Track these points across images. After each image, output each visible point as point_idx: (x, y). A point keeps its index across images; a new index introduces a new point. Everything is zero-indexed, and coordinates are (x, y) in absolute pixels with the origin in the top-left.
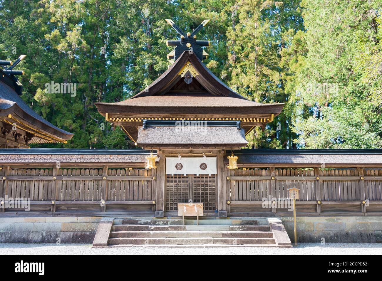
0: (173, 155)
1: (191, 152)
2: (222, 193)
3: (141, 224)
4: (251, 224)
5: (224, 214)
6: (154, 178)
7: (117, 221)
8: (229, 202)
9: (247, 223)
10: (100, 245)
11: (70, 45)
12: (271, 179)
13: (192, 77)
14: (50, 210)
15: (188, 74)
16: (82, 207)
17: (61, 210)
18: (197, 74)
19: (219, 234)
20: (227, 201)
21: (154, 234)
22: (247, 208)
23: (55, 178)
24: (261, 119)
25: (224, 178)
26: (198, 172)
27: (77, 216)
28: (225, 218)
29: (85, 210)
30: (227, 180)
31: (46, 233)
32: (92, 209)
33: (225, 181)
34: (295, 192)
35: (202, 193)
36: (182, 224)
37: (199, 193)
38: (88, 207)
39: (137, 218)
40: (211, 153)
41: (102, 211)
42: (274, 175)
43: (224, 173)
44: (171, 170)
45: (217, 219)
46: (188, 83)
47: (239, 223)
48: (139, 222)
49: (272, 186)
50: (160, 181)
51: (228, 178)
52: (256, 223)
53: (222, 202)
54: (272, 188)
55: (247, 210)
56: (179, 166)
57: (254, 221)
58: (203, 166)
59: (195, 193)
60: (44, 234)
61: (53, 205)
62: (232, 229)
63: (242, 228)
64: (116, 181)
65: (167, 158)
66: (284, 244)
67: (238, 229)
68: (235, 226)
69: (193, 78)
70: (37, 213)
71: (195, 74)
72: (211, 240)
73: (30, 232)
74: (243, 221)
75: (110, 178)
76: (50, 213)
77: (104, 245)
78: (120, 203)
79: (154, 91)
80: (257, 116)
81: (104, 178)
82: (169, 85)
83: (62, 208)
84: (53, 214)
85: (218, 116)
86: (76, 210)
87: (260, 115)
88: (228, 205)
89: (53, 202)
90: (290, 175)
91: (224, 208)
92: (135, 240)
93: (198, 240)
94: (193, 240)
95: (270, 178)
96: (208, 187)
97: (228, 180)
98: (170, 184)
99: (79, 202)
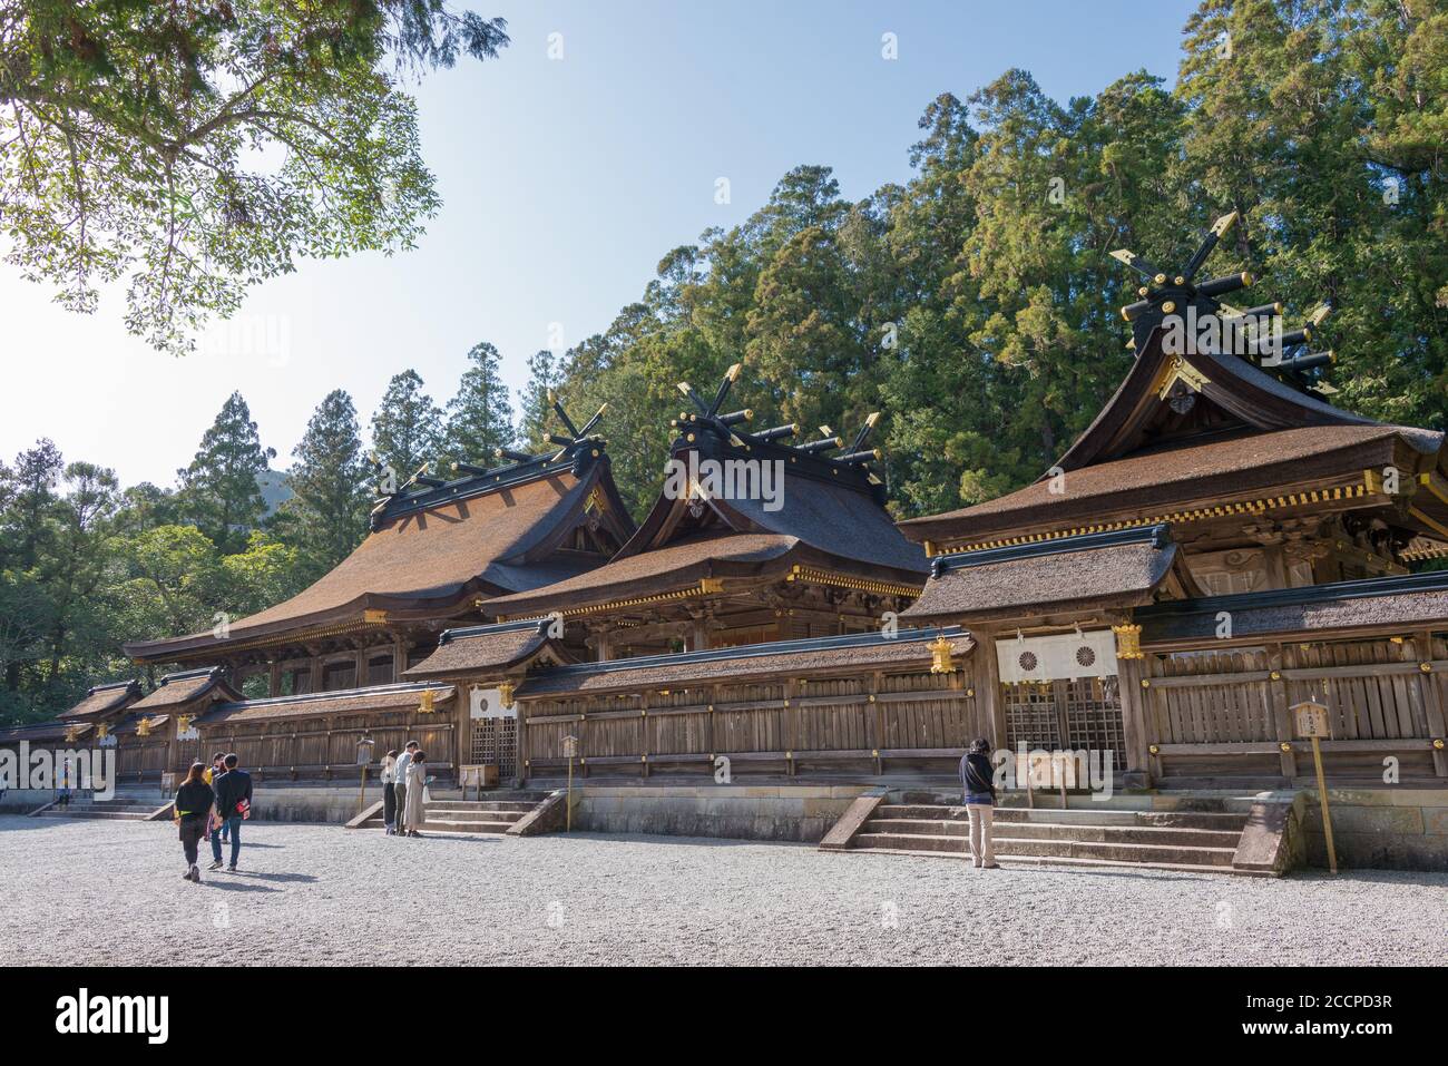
0: (1005, 633)
1: (1047, 622)
2: (1133, 724)
3: (940, 804)
4: (1206, 809)
5: (1137, 781)
6: (970, 693)
7: (893, 796)
8: (1153, 749)
9: (1196, 806)
10: (833, 846)
11: (1028, 343)
12: (1270, 677)
13: (1190, 392)
14: (785, 773)
15: (1180, 386)
16: (839, 765)
17: (804, 771)
18: (1205, 380)
19: (1098, 832)
20: (1148, 745)
21: (949, 826)
22: (1210, 765)
23: (787, 704)
24: (1338, 491)
25: (1135, 682)
26: (1075, 672)
27: (831, 784)
28: (1142, 793)
29: (846, 772)
30: (1142, 688)
31: (781, 819)
32: (857, 768)
33: (1137, 693)
34: (1314, 716)
35: (1091, 727)
36: (1028, 806)
37: (1082, 727)
38: (850, 764)
39: (934, 790)
40: (1095, 620)
41: (875, 773)
42: (1279, 666)
43: (1132, 669)
44: (1011, 673)
45: (1125, 794)
46: (1183, 412)
47: (1173, 806)
48: (937, 799)
49: (1276, 697)
50: (984, 701)
51: (1145, 684)
52: (1219, 805)
53: (1137, 749)
54: (1275, 704)
55: (1209, 769)
56: (1028, 661)
57: (1213, 801)
58: (1086, 657)
59: (1073, 727)
60: (777, 823)
61: (790, 761)
62: (1143, 822)
63: (1169, 818)
64: (896, 703)
65: (998, 643)
66: (1251, 867)
67: (1159, 821)
68: (1151, 814)
69: (1196, 394)
70: (765, 778)
71: (1197, 381)
72: (1065, 847)
73: (754, 816)
74: (1182, 800)
75: (884, 698)
76: (785, 777)
77: (840, 846)
78: (906, 755)
79: (1089, 454)
80: (1322, 483)
81: (872, 699)
82: (1129, 430)
83: (806, 767)
84: (791, 780)
85: (1202, 503)
86: (831, 772)
87: (1333, 479)
88: (1154, 755)
89: (789, 755)
90: (1333, 664)
91: (1144, 766)
92: (905, 840)
93: (1035, 844)
94: (1025, 844)
95: (1264, 675)
96: (1104, 711)
97: (1146, 689)
98: (1012, 706)
99: (832, 754)
